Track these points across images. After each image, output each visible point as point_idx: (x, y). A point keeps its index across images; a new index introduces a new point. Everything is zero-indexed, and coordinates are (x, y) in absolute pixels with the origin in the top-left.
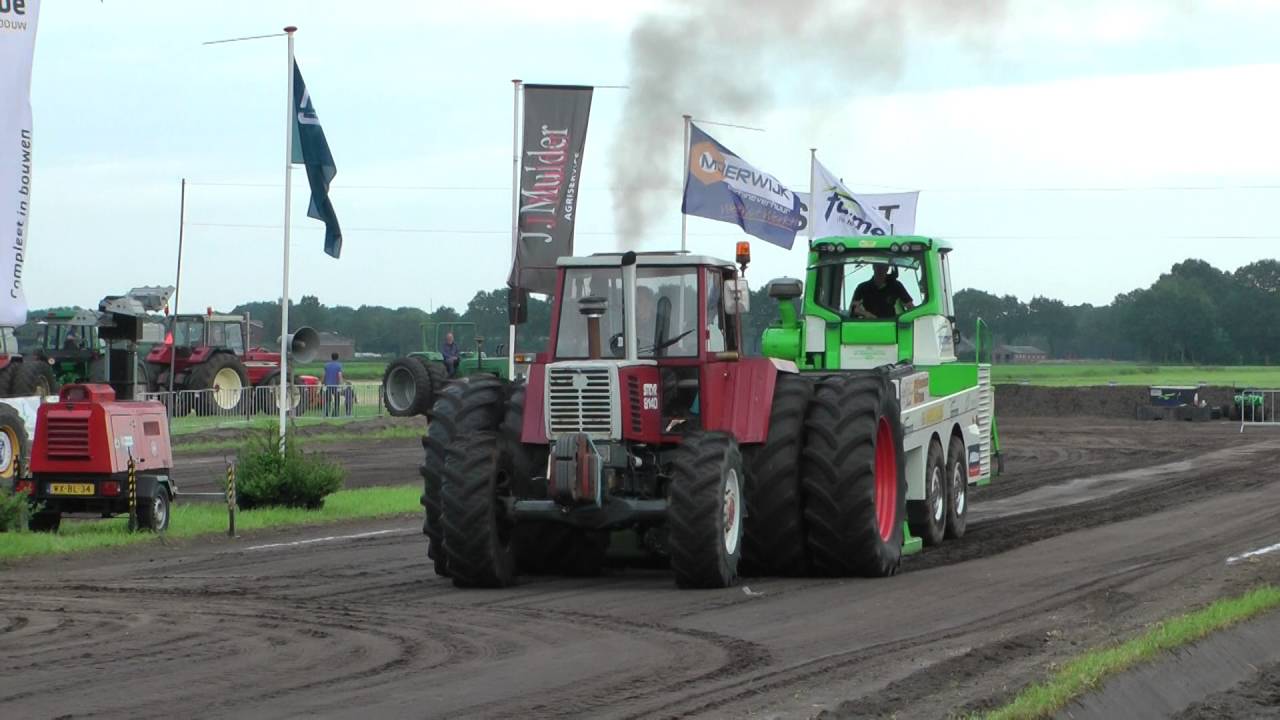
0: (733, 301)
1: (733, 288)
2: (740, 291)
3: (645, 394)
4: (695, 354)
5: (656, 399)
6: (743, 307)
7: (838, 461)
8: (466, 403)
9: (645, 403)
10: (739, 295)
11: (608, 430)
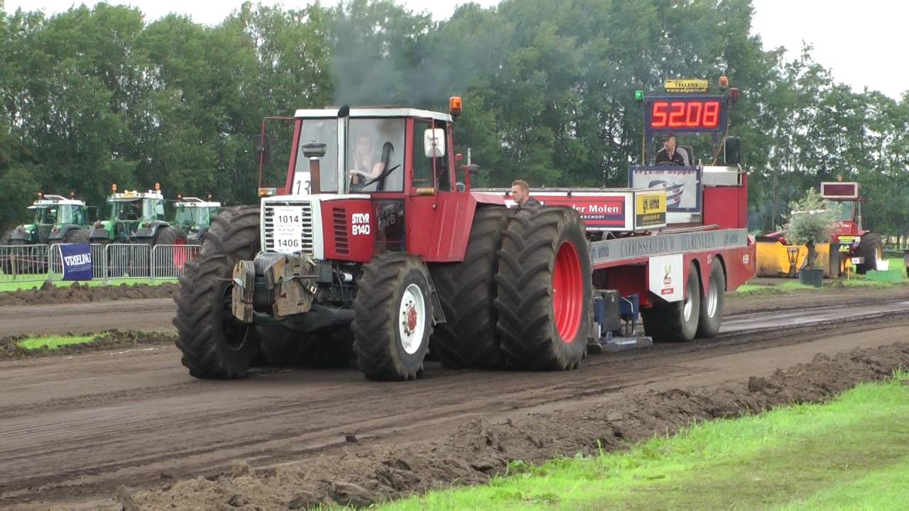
0: (432, 147)
1: (431, 136)
2: (437, 139)
3: (354, 222)
4: (401, 190)
5: (368, 226)
6: (439, 151)
7: (522, 286)
8: (233, 227)
9: (354, 230)
10: (436, 141)
11: (311, 252)
